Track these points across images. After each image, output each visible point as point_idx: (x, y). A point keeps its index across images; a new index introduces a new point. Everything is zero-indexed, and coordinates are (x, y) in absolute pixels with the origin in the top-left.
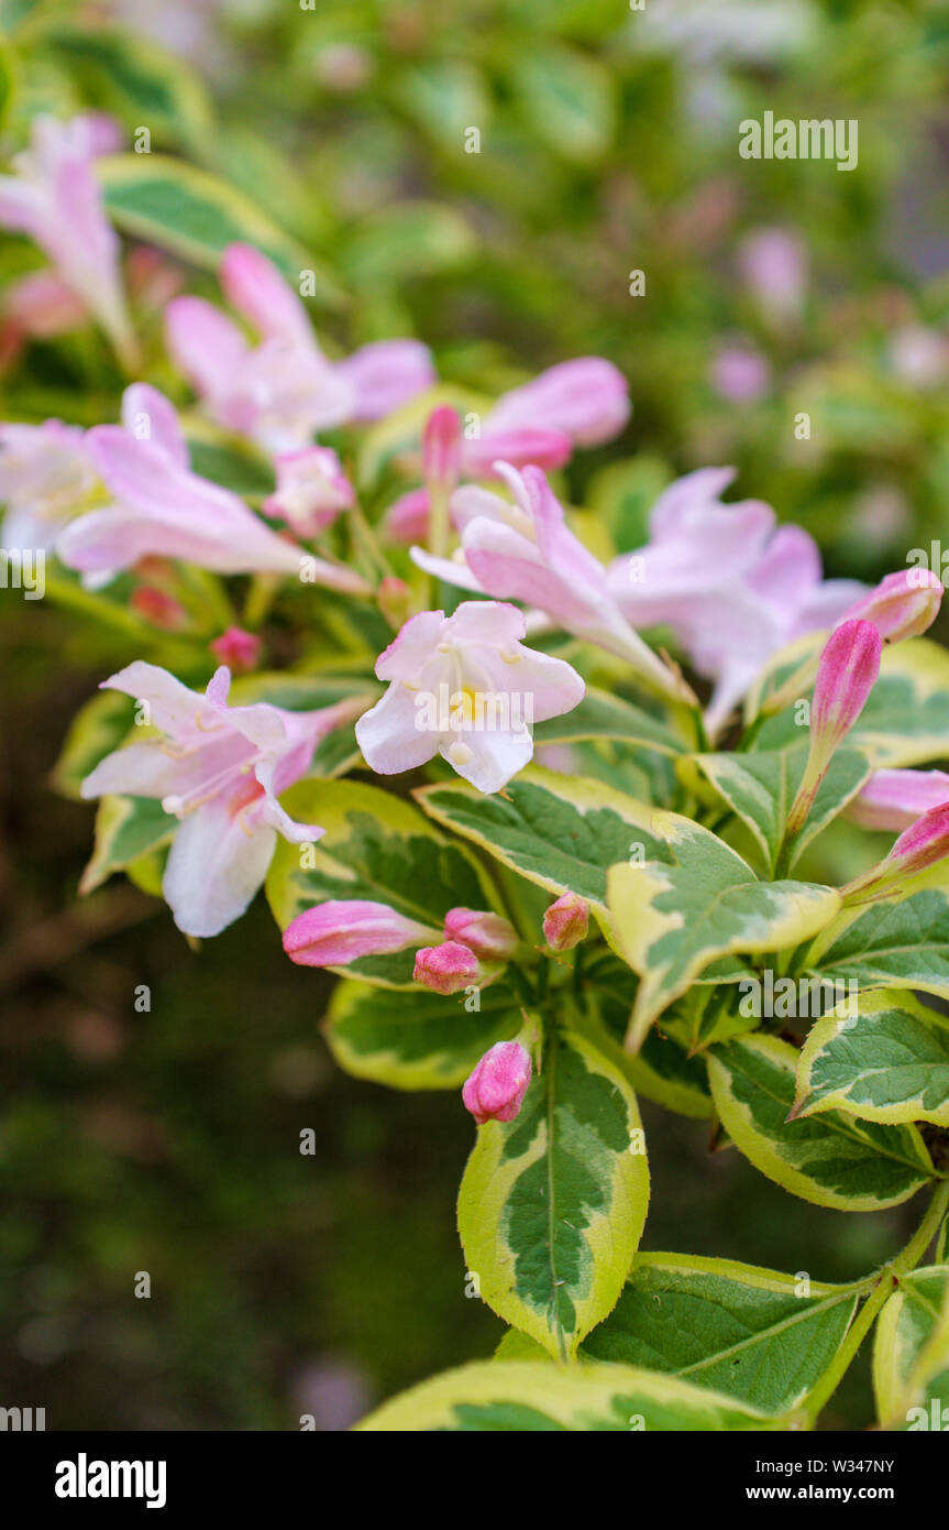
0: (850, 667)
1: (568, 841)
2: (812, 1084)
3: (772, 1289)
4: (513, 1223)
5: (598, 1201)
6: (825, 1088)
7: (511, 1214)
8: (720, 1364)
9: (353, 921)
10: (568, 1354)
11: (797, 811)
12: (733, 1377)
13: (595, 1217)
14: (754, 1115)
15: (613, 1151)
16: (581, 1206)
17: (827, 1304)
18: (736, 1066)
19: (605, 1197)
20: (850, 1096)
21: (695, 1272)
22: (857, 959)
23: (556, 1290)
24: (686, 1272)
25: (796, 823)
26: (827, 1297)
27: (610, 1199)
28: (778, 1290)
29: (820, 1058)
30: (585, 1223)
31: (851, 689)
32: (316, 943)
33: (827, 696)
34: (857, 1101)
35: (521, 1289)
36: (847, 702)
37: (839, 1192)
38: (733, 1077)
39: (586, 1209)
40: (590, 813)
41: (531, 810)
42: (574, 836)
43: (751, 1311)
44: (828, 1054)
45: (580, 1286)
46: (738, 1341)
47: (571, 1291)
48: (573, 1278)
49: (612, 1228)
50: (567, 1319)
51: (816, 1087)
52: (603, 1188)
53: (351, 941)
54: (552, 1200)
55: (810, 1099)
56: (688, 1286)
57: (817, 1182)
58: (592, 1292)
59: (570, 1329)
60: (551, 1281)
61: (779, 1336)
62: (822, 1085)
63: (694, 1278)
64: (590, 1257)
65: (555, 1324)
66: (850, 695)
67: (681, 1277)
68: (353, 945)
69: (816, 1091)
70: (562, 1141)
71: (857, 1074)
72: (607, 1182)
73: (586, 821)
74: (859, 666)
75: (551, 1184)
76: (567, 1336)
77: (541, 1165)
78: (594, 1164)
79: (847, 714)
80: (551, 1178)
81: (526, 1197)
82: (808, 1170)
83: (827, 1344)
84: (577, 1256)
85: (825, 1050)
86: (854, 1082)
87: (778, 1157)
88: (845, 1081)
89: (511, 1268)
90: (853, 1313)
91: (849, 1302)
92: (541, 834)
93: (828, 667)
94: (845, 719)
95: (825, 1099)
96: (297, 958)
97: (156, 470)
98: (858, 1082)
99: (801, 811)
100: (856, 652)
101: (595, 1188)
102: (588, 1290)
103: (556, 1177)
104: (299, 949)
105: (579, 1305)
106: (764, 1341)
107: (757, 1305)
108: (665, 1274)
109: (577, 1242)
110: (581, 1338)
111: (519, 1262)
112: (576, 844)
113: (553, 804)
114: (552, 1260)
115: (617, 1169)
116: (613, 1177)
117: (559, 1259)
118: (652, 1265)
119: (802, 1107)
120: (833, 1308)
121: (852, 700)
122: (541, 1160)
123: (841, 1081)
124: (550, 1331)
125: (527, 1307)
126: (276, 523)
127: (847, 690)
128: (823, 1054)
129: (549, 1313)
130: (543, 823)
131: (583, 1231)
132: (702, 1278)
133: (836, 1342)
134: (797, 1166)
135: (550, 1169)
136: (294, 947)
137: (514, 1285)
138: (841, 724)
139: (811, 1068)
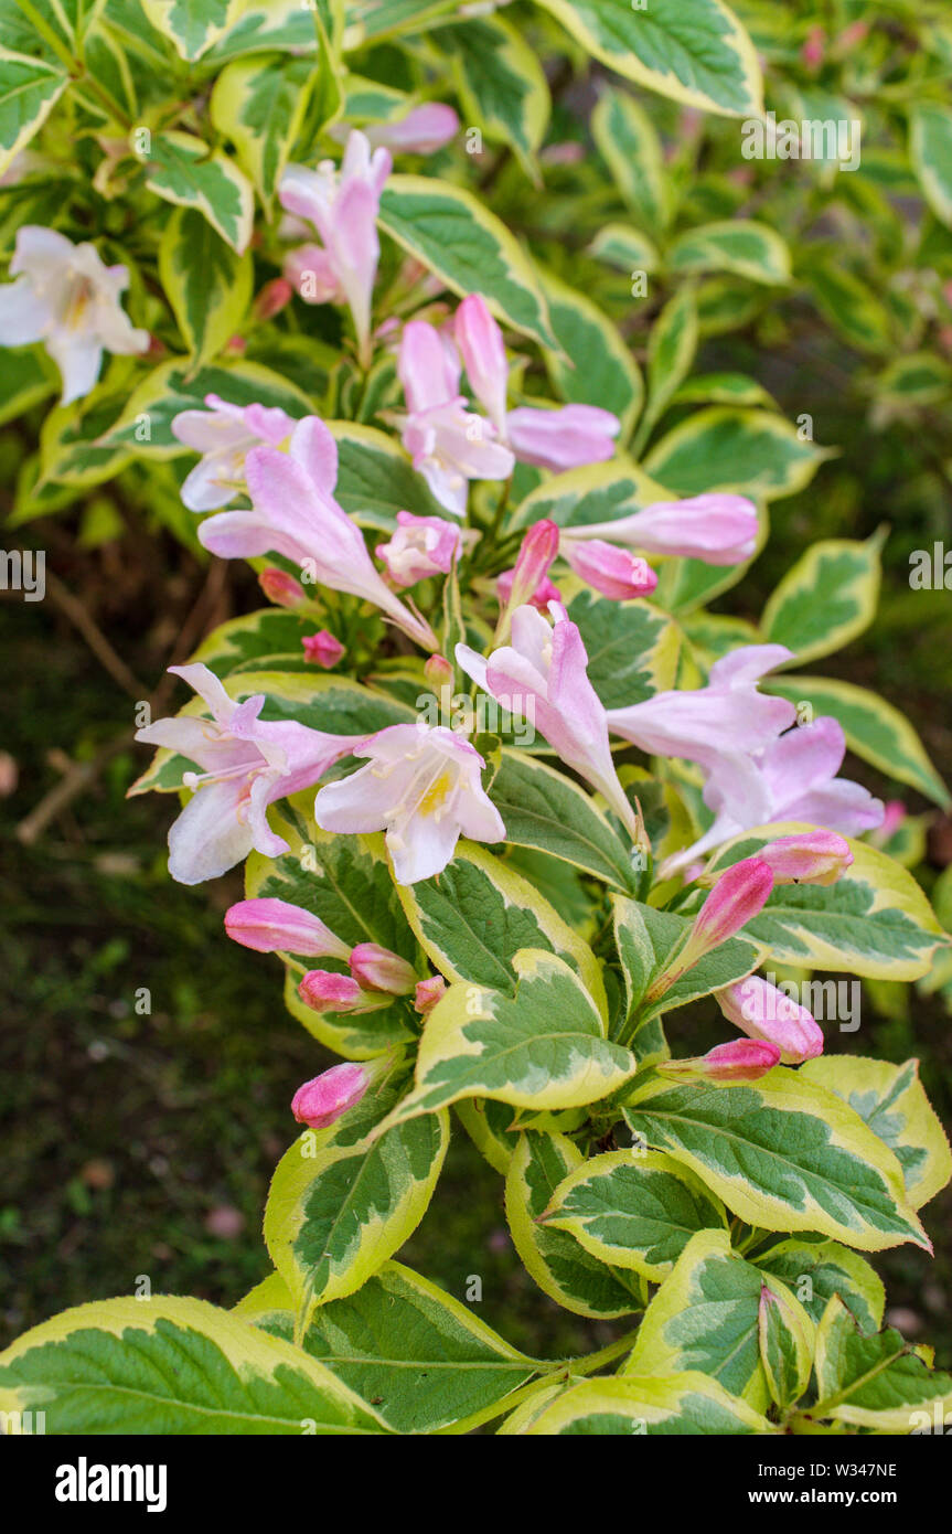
0: (736, 897)
1: (482, 925)
2: (564, 1203)
3: (478, 1335)
4: (317, 1193)
5: (384, 1208)
6: (573, 1211)
7: (317, 1187)
8: (413, 1370)
9: (282, 922)
10: (308, 1309)
11: (656, 987)
12: (416, 1384)
13: (376, 1218)
14: (532, 1198)
15: (413, 1176)
16: (370, 1205)
17: (513, 1366)
18: (539, 1154)
19: (391, 1207)
20: (587, 1226)
21: (429, 1295)
22: (666, 1116)
23: (322, 1258)
24: (422, 1291)
25: (654, 995)
26: (514, 1361)
27: (393, 1211)
28: (482, 1339)
29: (581, 1186)
30: (367, 1220)
31: (731, 913)
32: (246, 928)
33: (712, 910)
34: (591, 1233)
35: (298, 1246)
36: (725, 922)
37: (563, 1288)
38: (532, 1161)
39: (372, 1210)
40: (513, 908)
41: (465, 888)
42: (489, 924)
43: (455, 1343)
44: (590, 1185)
45: (341, 1264)
46: (434, 1360)
47: (333, 1264)
48: (339, 1254)
49: (382, 1233)
50: (320, 1283)
51: (566, 1207)
52: (392, 1200)
53: (276, 936)
54: (353, 1191)
55: (557, 1214)
56: (418, 1304)
57: (552, 1273)
58: (346, 1273)
59: (319, 1291)
60: (323, 1250)
61: (465, 1371)
62: (571, 1208)
63: (425, 1298)
64: (358, 1245)
65: (310, 1282)
66: (729, 918)
67: (417, 1293)
68: (277, 940)
69: (564, 1210)
70: (383, 1150)
71: (604, 1211)
72: (397, 1198)
73: (505, 914)
74: (744, 898)
75: (359, 1177)
76: (314, 1296)
77: (358, 1161)
78: (396, 1177)
79: (721, 931)
80: (360, 1174)
81: (337, 1180)
82: (549, 1260)
83: (490, 1397)
84: (349, 1241)
85: (590, 1181)
86: (598, 1216)
87: (533, 1239)
88: (593, 1212)
89: (299, 1226)
90: (522, 1383)
91: (526, 1372)
92: (465, 912)
93: (722, 888)
94: (718, 934)
95: (567, 1219)
96: (231, 933)
97: (299, 491)
98: (602, 1218)
99: (660, 988)
100: (745, 887)
101: (387, 1197)
102: (345, 1269)
103: (364, 1174)
104: (233, 927)
105: (333, 1277)
106: (453, 1369)
107: (461, 1341)
108: (407, 1286)
109: (354, 1230)
110: (324, 1301)
111: (307, 1225)
112: (488, 931)
113: (486, 891)
114: (331, 1235)
115: (409, 1190)
116: (403, 1196)
117: (337, 1236)
118: (400, 1274)
119: (548, 1217)
120: (513, 1371)
121: (729, 922)
122: (360, 1156)
123: (589, 1210)
124: (304, 1285)
125: (295, 1260)
126: (381, 567)
127: (728, 914)
128: (586, 1184)
129: (309, 1273)
130: (469, 902)
131: (362, 1224)
132: (431, 1301)
133: (497, 1398)
134: (543, 1254)
135: (364, 1166)
136: (230, 924)
137: (294, 1240)
138: (714, 936)
139: (570, 1190)
